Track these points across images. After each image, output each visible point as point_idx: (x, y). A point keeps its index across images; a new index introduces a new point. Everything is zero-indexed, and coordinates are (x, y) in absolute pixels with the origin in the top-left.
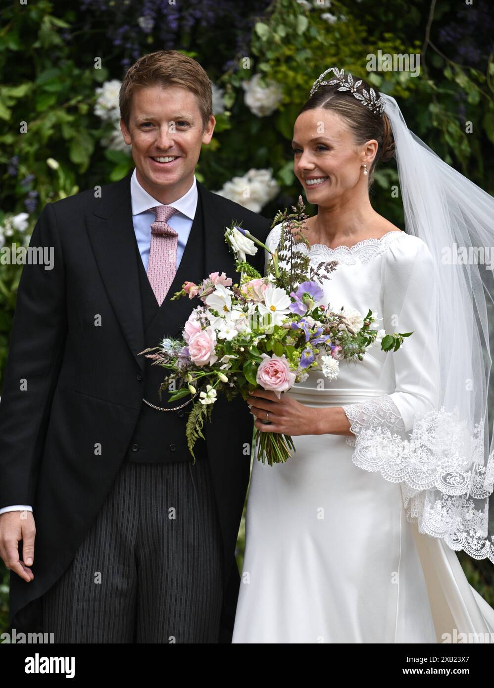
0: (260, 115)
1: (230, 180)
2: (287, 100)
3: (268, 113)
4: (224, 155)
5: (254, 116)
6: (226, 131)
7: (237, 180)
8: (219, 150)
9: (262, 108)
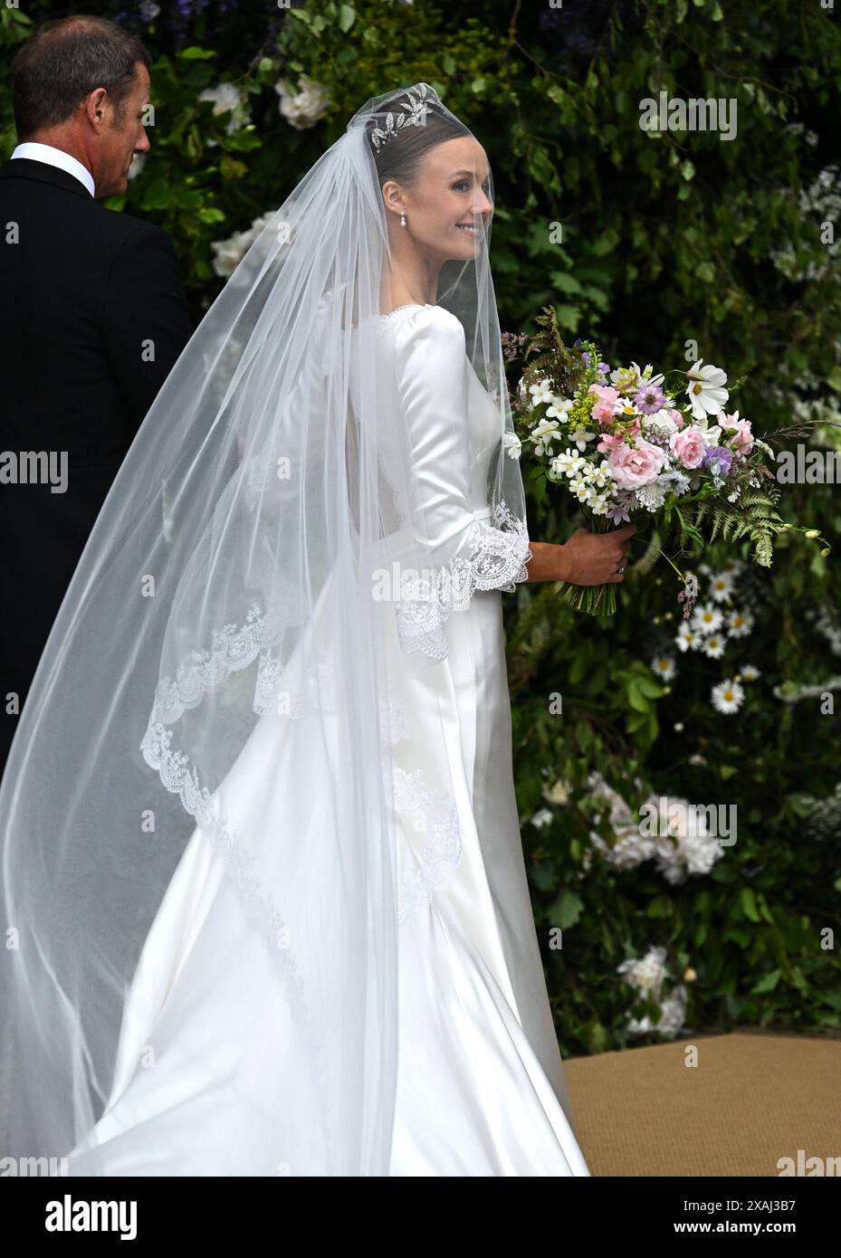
0: (300, 127)
1: (261, 215)
2: (337, 108)
3: (310, 125)
4: (252, 181)
5: (293, 129)
6: (256, 151)
7: (269, 215)
8: (247, 175)
9: (301, 119)
